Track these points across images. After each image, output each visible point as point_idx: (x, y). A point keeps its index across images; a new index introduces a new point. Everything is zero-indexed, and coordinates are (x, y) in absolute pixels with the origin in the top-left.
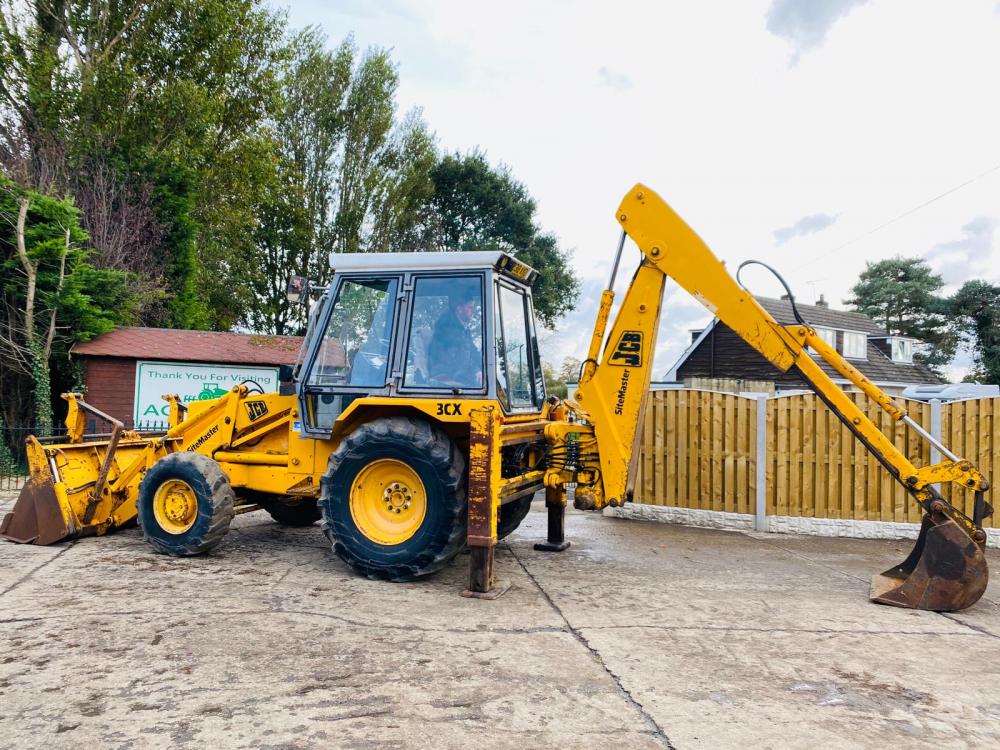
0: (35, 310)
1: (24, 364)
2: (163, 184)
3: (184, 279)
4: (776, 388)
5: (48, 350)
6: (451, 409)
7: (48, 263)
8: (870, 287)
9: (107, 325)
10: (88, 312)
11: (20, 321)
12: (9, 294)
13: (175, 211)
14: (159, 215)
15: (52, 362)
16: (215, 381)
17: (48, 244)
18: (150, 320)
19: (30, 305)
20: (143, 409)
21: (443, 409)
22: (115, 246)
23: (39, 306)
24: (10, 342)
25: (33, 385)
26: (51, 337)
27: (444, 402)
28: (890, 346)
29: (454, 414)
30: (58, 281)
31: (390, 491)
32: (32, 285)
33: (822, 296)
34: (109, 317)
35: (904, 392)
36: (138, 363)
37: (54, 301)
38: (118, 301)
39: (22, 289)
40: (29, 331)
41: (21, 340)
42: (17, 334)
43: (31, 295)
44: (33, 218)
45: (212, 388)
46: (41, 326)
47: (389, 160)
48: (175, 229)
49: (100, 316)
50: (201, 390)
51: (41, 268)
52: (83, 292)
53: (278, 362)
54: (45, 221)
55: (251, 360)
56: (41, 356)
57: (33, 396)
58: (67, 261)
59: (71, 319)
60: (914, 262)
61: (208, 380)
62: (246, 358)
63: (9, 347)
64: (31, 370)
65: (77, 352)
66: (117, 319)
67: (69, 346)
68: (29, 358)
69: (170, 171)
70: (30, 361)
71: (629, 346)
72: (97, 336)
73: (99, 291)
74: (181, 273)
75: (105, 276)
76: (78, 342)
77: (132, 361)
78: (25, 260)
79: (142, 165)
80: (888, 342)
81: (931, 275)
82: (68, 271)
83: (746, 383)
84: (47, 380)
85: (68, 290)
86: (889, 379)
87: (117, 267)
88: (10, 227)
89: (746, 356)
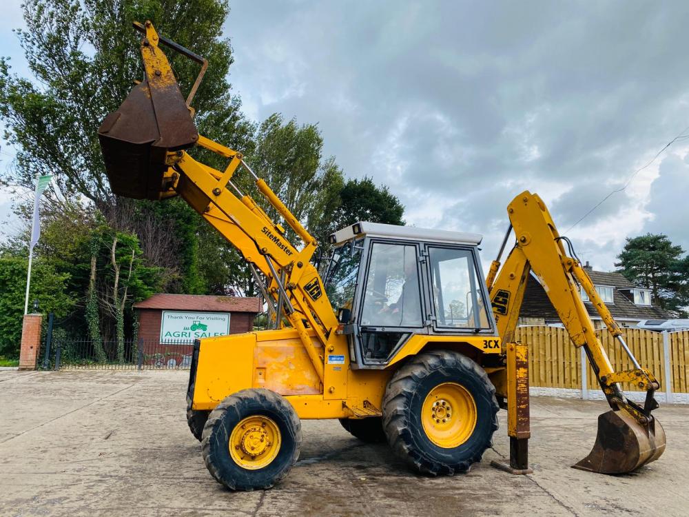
0: (118, 288)
1: (113, 313)
2: (180, 218)
3: (189, 266)
4: (546, 322)
5: (123, 306)
6: (492, 344)
7: (125, 266)
8: (630, 255)
9: (149, 293)
10: (141, 288)
11: (111, 292)
12: (107, 280)
13: (185, 232)
14: (177, 235)
15: (124, 311)
16: (198, 320)
17: (125, 258)
18: (171, 290)
19: (116, 285)
20: (164, 333)
21: (487, 344)
22: (155, 253)
23: (120, 286)
24: (107, 303)
25: (116, 322)
26: (125, 299)
27: (488, 339)
28: (632, 295)
29: (495, 347)
30: (128, 274)
31: (438, 404)
32: (117, 276)
33: (587, 262)
34: (150, 290)
35: (638, 325)
36: (163, 312)
37: (127, 284)
38: (155, 281)
39: (113, 278)
40: (115, 298)
41: (111, 301)
42: (110, 298)
43: (117, 281)
44: (119, 245)
45: (197, 323)
46: (120, 295)
47: (315, 186)
48: (185, 241)
49: (146, 290)
50: (192, 324)
51: (122, 268)
52: (139, 279)
53: (229, 310)
54: (124, 246)
55: (216, 310)
56: (120, 308)
57: (116, 328)
58: (133, 265)
59: (134, 291)
60: (659, 238)
61: (195, 320)
62: (213, 309)
63: (106, 305)
64: (115, 316)
65: (136, 306)
66: (154, 290)
67: (132, 304)
68: (115, 310)
69: (183, 212)
70: (115, 311)
71: (501, 300)
72: (145, 299)
73: (146, 278)
74: (188, 263)
75: (149, 270)
76: (137, 302)
77: (160, 311)
78: (115, 265)
79: (170, 209)
80: (631, 292)
81: (672, 246)
82: (133, 269)
83: (524, 319)
84: (122, 320)
85: (132, 279)
86: (628, 316)
87: (156, 264)
88: (109, 250)
89: (531, 302)
